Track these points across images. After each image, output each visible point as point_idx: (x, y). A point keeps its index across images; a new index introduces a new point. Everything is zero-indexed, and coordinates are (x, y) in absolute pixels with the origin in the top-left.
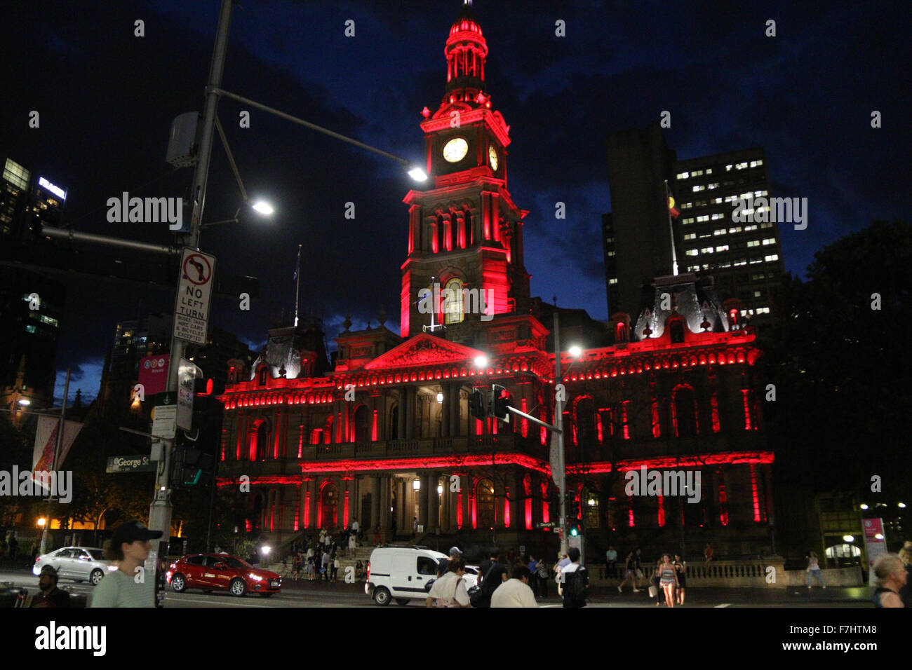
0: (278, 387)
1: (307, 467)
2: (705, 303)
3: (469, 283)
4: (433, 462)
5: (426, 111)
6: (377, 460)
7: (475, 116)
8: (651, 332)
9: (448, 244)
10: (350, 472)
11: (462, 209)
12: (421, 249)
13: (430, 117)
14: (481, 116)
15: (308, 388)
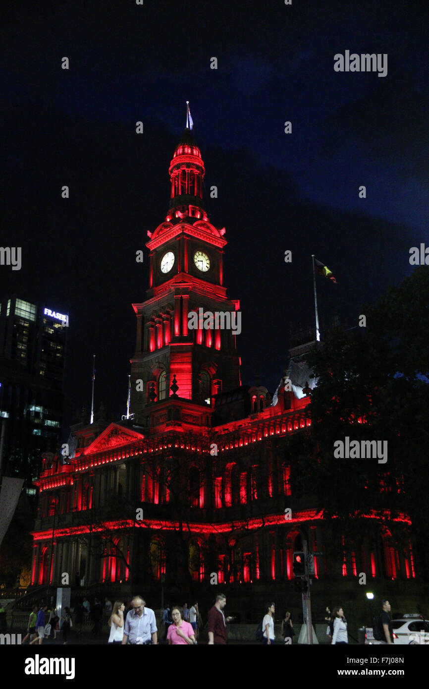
3: (167, 375)
5: (149, 234)
7: (176, 230)
9: (159, 343)
11: (168, 313)
13: (152, 238)
14: (180, 229)
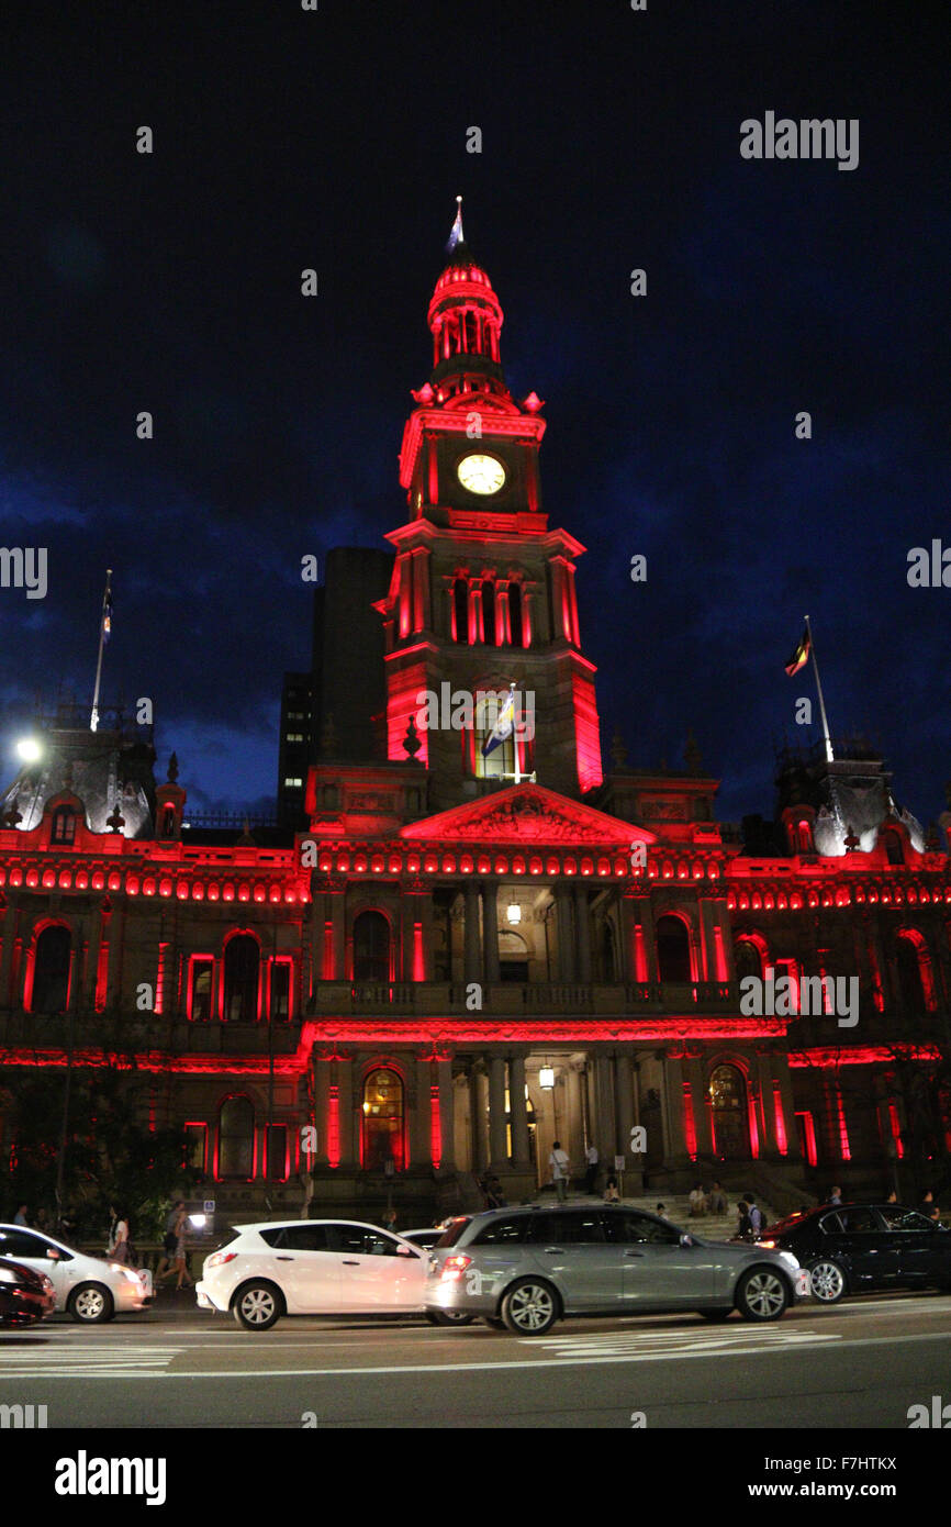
0: (110, 853)
1: (328, 1031)
4: (630, 1031)
5: (427, 392)
6: (509, 1021)
7: (520, 426)
8: (857, 842)
10: (445, 1045)
11: (507, 578)
14: (531, 429)
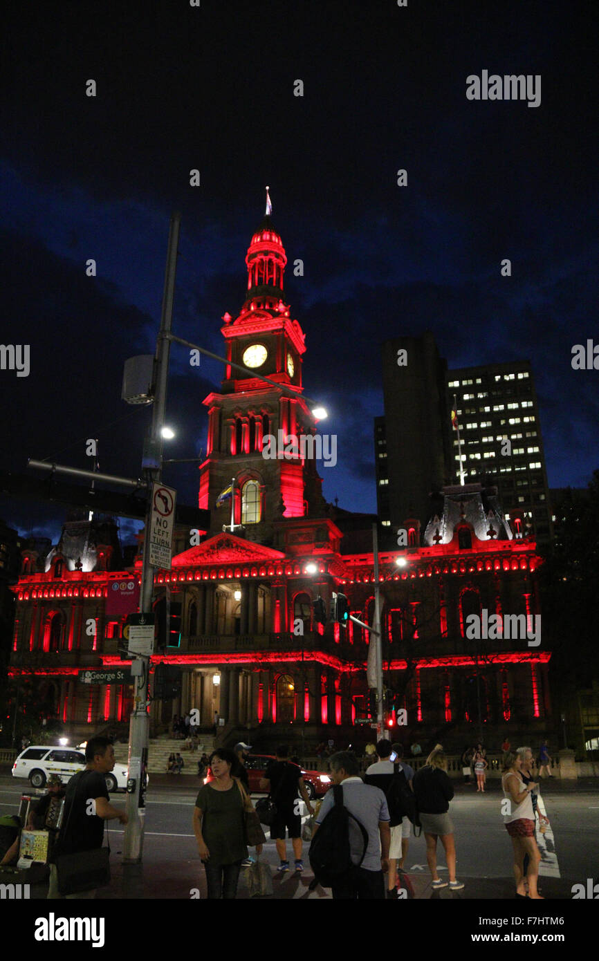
0: (73, 579)
1: (105, 661)
2: (491, 511)
3: (267, 485)
4: (235, 658)
5: (227, 317)
6: (180, 655)
7: (274, 324)
8: (441, 538)
9: (246, 446)
11: (261, 414)
12: (220, 451)
13: (232, 322)
14: (280, 324)
15: (103, 582)
